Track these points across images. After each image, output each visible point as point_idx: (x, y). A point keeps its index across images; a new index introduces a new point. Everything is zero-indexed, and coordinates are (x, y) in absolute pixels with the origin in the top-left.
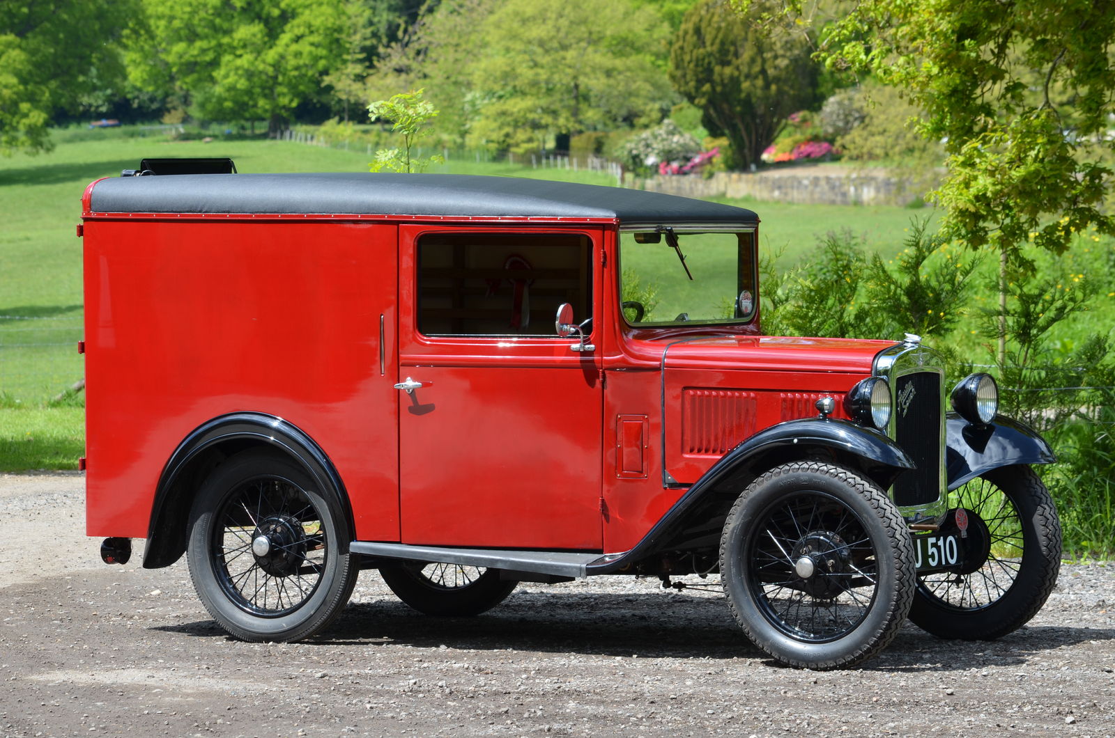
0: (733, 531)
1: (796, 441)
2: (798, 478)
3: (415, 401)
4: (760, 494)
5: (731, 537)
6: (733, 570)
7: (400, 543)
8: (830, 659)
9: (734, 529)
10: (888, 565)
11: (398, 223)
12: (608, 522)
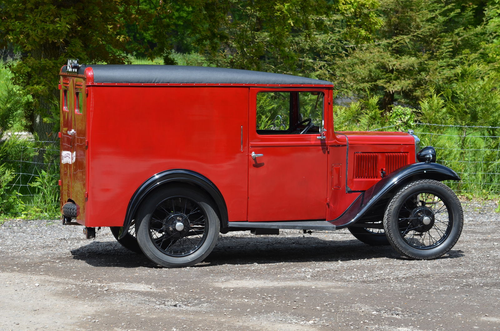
0: (395, 209)
1: (425, 172)
2: (423, 186)
3: (256, 162)
4: (407, 193)
5: (394, 211)
6: (394, 224)
7: (247, 221)
8: (434, 255)
9: (395, 207)
10: (459, 217)
11: (249, 87)
12: (329, 208)
